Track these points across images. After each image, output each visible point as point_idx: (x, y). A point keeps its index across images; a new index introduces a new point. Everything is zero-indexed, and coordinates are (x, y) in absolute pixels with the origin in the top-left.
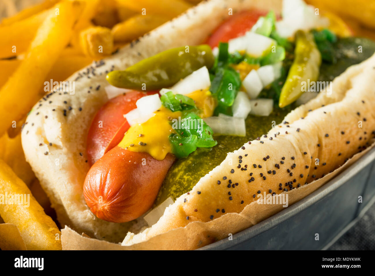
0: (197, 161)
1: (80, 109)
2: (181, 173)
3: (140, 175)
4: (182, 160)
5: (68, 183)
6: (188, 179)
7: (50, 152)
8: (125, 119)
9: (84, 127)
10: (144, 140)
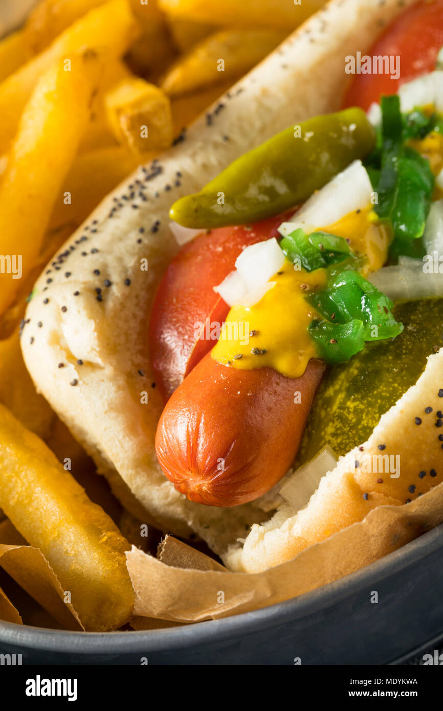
0: (370, 367)
1: (128, 282)
2: (341, 396)
3: (262, 418)
4: (338, 370)
5: (124, 437)
6: (355, 407)
7: (81, 379)
8: (218, 295)
9: (140, 314)
10: (262, 343)
